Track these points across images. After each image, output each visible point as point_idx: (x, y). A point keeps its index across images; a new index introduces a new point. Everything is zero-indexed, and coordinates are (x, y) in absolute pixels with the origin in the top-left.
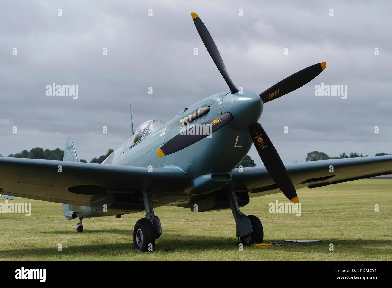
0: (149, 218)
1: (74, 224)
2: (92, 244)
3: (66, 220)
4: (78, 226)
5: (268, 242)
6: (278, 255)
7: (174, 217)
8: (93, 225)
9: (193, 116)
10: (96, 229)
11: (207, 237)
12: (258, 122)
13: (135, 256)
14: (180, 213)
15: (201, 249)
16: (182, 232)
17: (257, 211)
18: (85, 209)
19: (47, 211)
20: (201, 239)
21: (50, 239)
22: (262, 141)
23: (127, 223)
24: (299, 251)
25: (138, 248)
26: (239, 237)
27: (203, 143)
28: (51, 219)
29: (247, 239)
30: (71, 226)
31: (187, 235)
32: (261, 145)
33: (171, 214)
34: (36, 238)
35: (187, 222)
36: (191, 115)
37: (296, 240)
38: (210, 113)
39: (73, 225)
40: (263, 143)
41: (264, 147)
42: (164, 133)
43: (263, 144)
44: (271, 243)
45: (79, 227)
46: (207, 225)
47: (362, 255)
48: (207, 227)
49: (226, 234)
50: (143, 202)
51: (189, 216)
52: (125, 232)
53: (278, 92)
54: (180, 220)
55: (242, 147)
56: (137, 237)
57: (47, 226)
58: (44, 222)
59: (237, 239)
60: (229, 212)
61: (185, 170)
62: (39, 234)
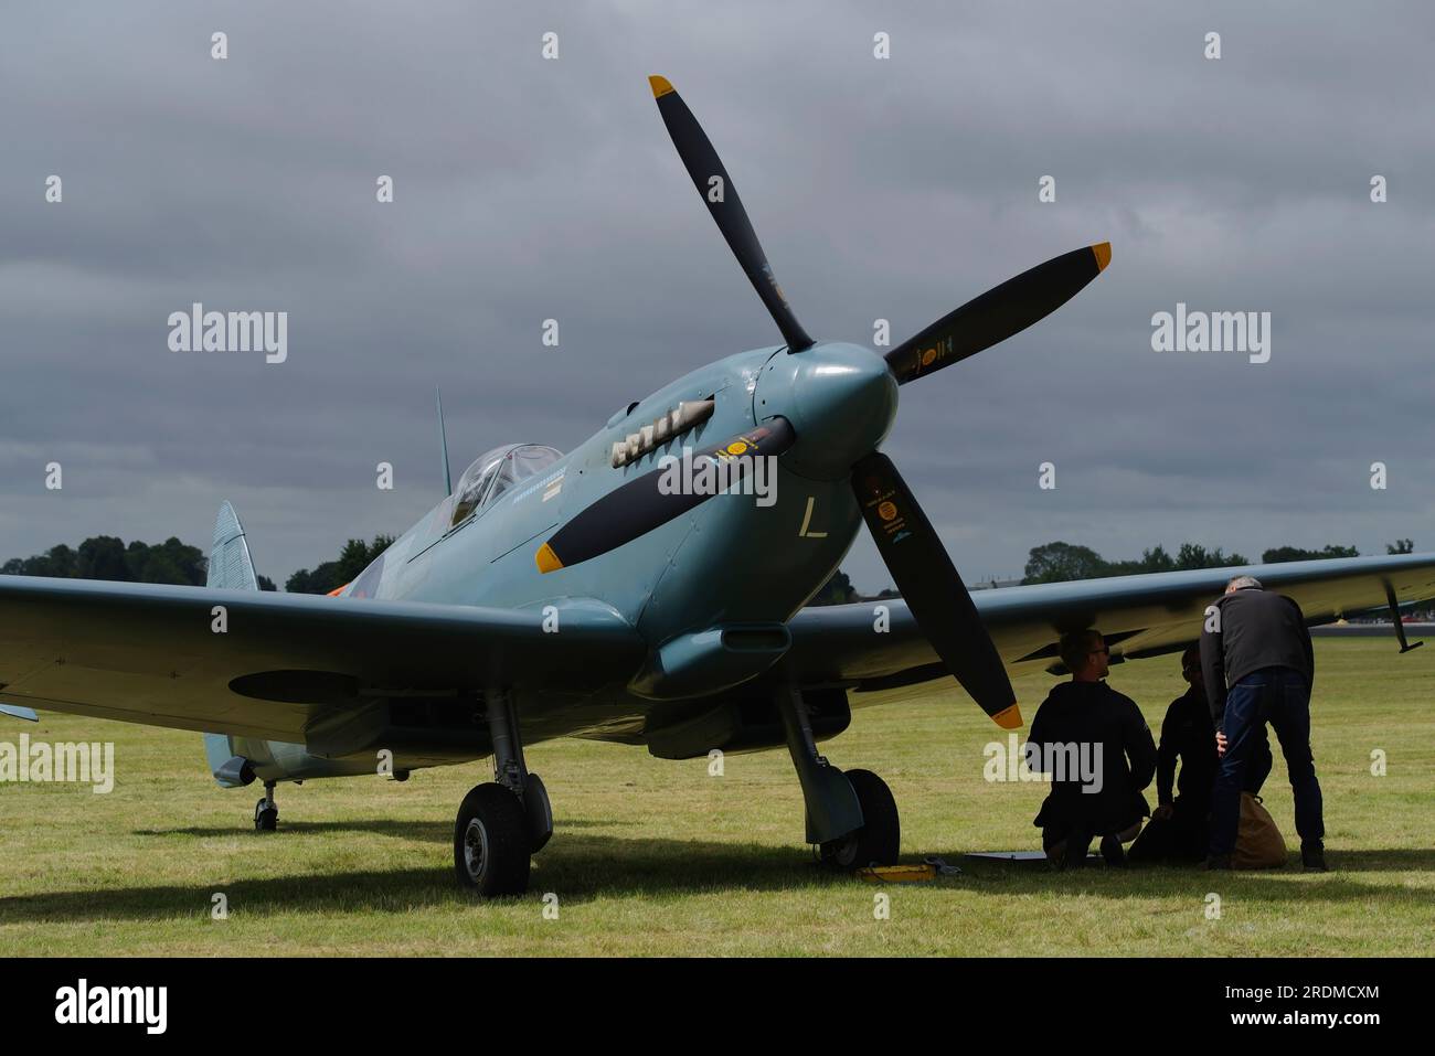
0: (507, 781)
1: (244, 802)
2: (311, 872)
3: (218, 787)
4: (261, 809)
5: (916, 859)
6: (953, 907)
7: (586, 775)
8: (310, 806)
9: (656, 431)
10: (323, 821)
11: (703, 845)
12: (882, 449)
13: (463, 914)
14: (604, 762)
15: (686, 885)
16: (617, 827)
17: (869, 753)
18: (284, 750)
19: (147, 757)
20: (684, 850)
21: (166, 855)
22: (894, 515)
23: (426, 798)
24: (1024, 891)
25: (471, 884)
26: (818, 847)
27: (692, 524)
28: (164, 786)
29: (845, 851)
30: (235, 811)
31: (634, 839)
32: (891, 528)
33: (574, 763)
34: (117, 850)
35: (630, 791)
36: (652, 427)
37: (1011, 854)
38: (713, 421)
39: (242, 807)
40: (899, 521)
41: (901, 536)
42: (557, 490)
43: (897, 525)
44: (925, 863)
45: (261, 813)
46: (699, 801)
47: (1240, 903)
48: (701, 808)
49: (770, 833)
50: (487, 727)
51: (638, 772)
52: (422, 829)
53: (950, 345)
54: (607, 784)
55: (825, 535)
56: (467, 847)
57: (154, 810)
58: (141, 797)
59: (808, 851)
60: (782, 757)
61: (629, 617)
62: (127, 837)
